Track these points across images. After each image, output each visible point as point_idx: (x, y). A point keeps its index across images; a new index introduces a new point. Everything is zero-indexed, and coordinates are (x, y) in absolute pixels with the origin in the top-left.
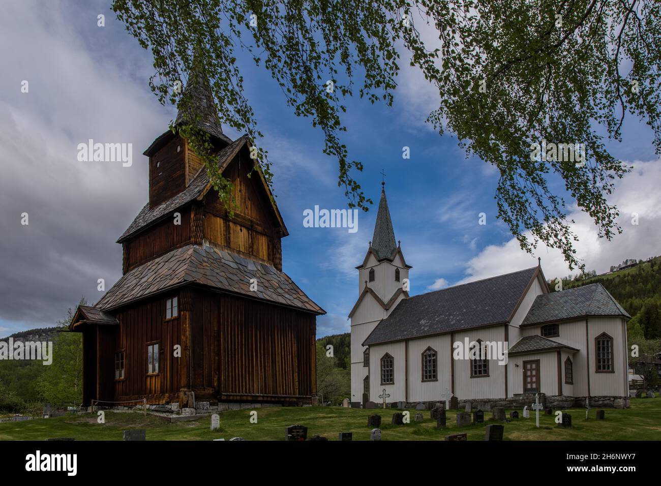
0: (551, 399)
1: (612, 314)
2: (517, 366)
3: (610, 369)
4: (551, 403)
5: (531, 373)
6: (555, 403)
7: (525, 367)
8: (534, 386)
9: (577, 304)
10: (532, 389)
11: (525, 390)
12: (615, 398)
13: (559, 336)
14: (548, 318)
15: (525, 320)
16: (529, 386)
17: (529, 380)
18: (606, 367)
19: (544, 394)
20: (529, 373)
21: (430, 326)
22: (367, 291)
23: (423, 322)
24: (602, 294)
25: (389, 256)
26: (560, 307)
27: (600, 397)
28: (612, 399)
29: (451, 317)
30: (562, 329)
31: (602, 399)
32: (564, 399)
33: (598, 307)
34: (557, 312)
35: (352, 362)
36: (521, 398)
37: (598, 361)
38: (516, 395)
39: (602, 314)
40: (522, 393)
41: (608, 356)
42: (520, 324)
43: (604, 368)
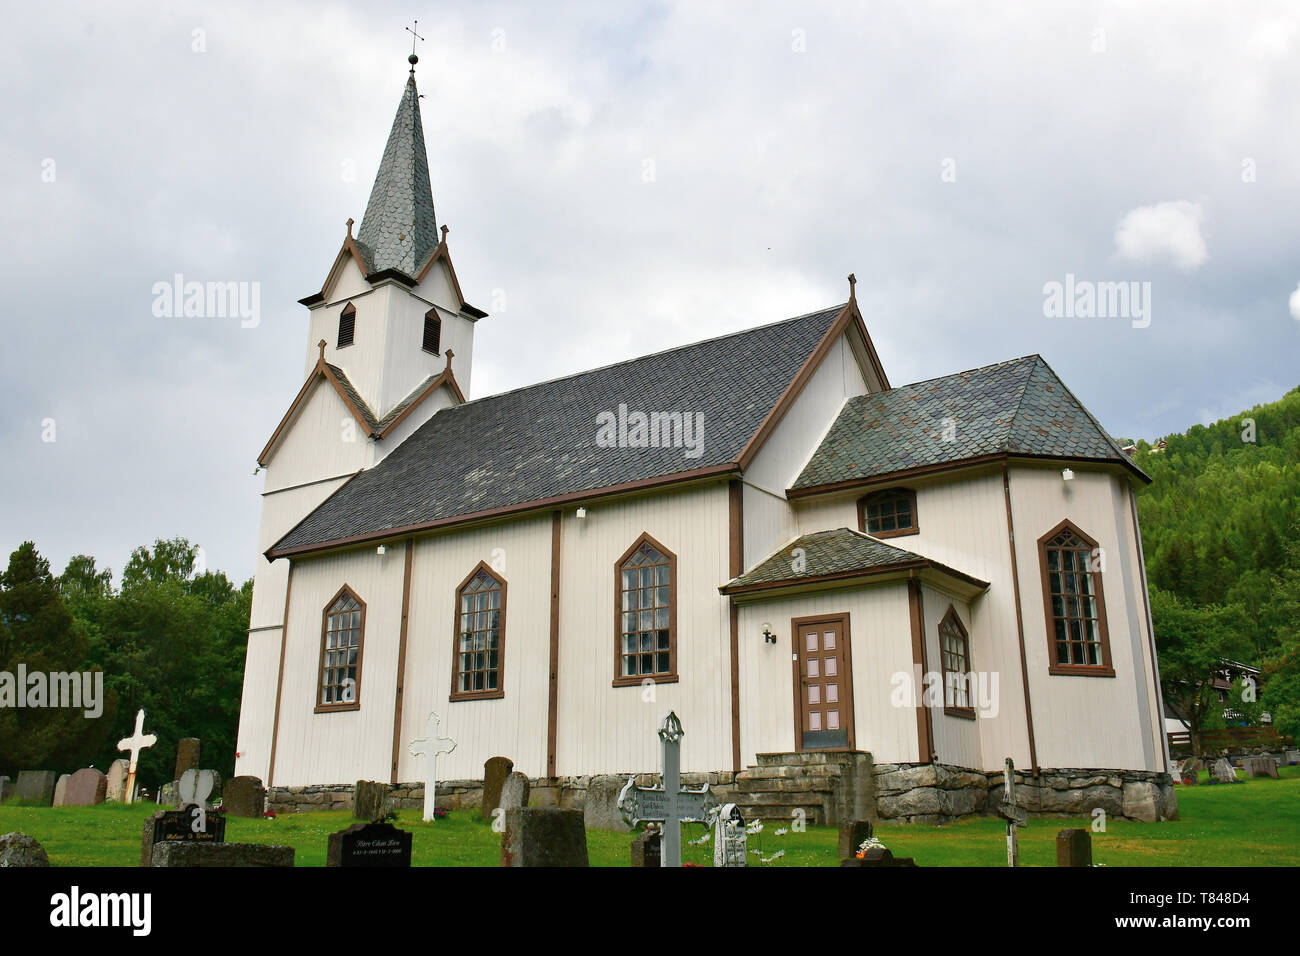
0: (895, 779)
1: (1089, 454)
2: (771, 639)
3: (1099, 662)
4: (898, 793)
5: (822, 667)
6: (911, 797)
7: (798, 646)
8: (833, 721)
9: (971, 419)
10: (824, 735)
11: (803, 736)
12: (1126, 777)
13: (916, 532)
14: (880, 466)
15: (806, 473)
16: (815, 722)
17: (814, 695)
18: (1086, 655)
19: (869, 755)
20: (813, 669)
21: (491, 490)
22: (325, 375)
23: (474, 476)
24: (1049, 389)
25: (408, 268)
26: (917, 431)
27: (1072, 774)
28: (1116, 782)
29: (565, 458)
30: (930, 510)
31: (1080, 782)
32: (945, 776)
33: (1040, 431)
34: (908, 446)
35: (252, 627)
36: (782, 771)
37: (1056, 627)
38: (766, 758)
39: (1055, 453)
40: (792, 749)
41: (1087, 612)
42: (789, 486)
43: (1078, 658)
